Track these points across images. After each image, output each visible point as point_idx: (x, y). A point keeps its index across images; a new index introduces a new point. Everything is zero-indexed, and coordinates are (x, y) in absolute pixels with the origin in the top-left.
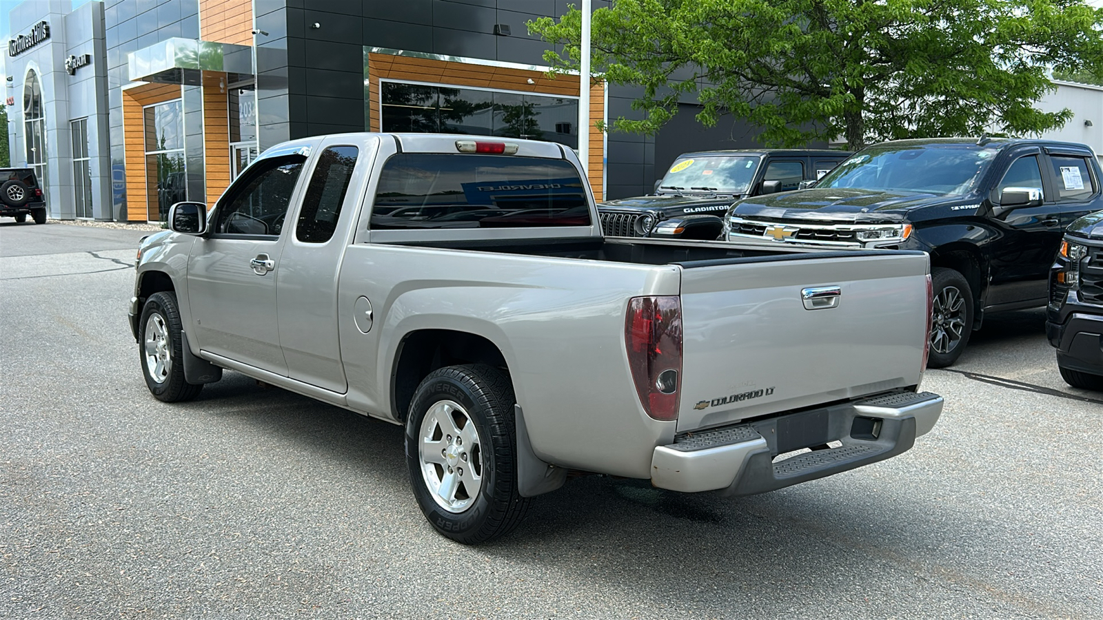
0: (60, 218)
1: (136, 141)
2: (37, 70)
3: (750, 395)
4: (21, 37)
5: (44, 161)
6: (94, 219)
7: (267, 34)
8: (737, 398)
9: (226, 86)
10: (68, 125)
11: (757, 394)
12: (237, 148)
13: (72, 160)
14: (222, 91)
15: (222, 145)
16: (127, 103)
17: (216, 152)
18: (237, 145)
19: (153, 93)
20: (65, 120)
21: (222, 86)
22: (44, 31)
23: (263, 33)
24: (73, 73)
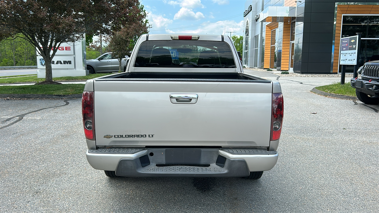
0: (249, 67)
1: (268, 42)
2: (248, 21)
3: (138, 136)
4: (246, 11)
5: (248, 50)
6: (257, 68)
7: (301, 2)
8: (129, 136)
9: (290, 21)
10: (254, 37)
11: (142, 136)
12: (292, 43)
13: (254, 49)
14: (289, 23)
15: (288, 42)
16: (267, 30)
17: (285, 45)
18: (292, 42)
19: (273, 25)
20: (254, 36)
21: (289, 22)
22: (250, 8)
23: (299, 2)
24: (257, 21)
